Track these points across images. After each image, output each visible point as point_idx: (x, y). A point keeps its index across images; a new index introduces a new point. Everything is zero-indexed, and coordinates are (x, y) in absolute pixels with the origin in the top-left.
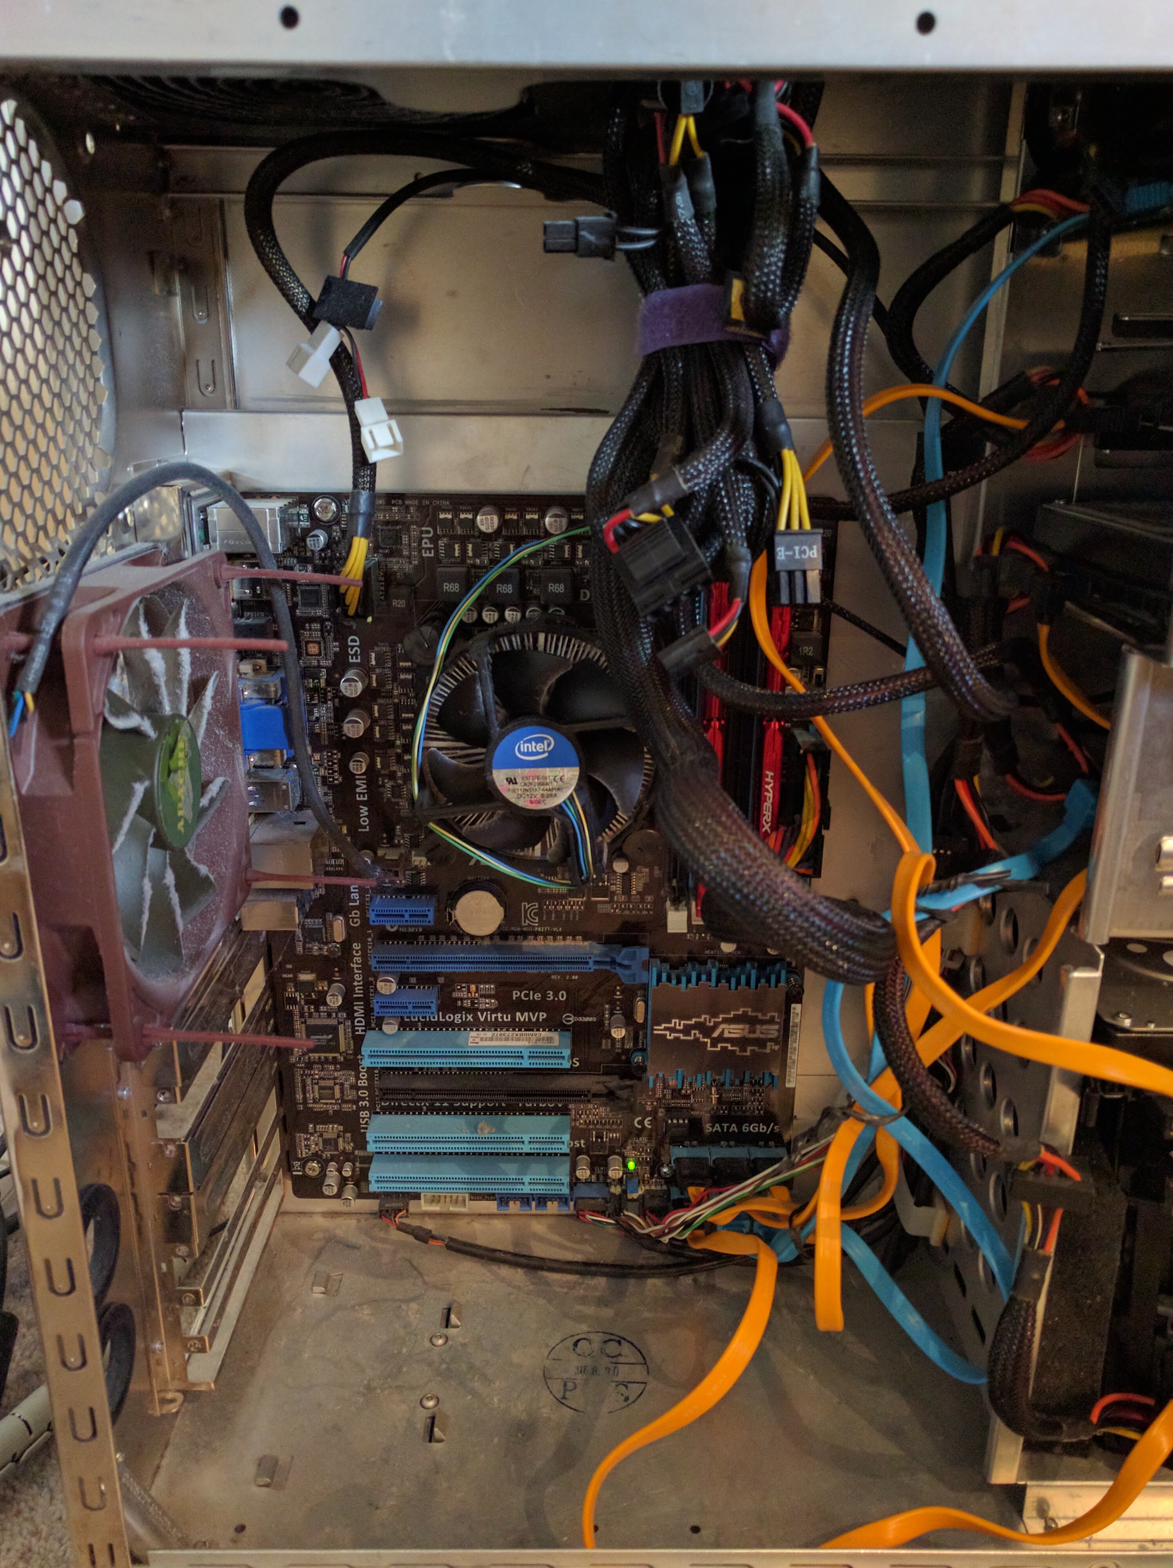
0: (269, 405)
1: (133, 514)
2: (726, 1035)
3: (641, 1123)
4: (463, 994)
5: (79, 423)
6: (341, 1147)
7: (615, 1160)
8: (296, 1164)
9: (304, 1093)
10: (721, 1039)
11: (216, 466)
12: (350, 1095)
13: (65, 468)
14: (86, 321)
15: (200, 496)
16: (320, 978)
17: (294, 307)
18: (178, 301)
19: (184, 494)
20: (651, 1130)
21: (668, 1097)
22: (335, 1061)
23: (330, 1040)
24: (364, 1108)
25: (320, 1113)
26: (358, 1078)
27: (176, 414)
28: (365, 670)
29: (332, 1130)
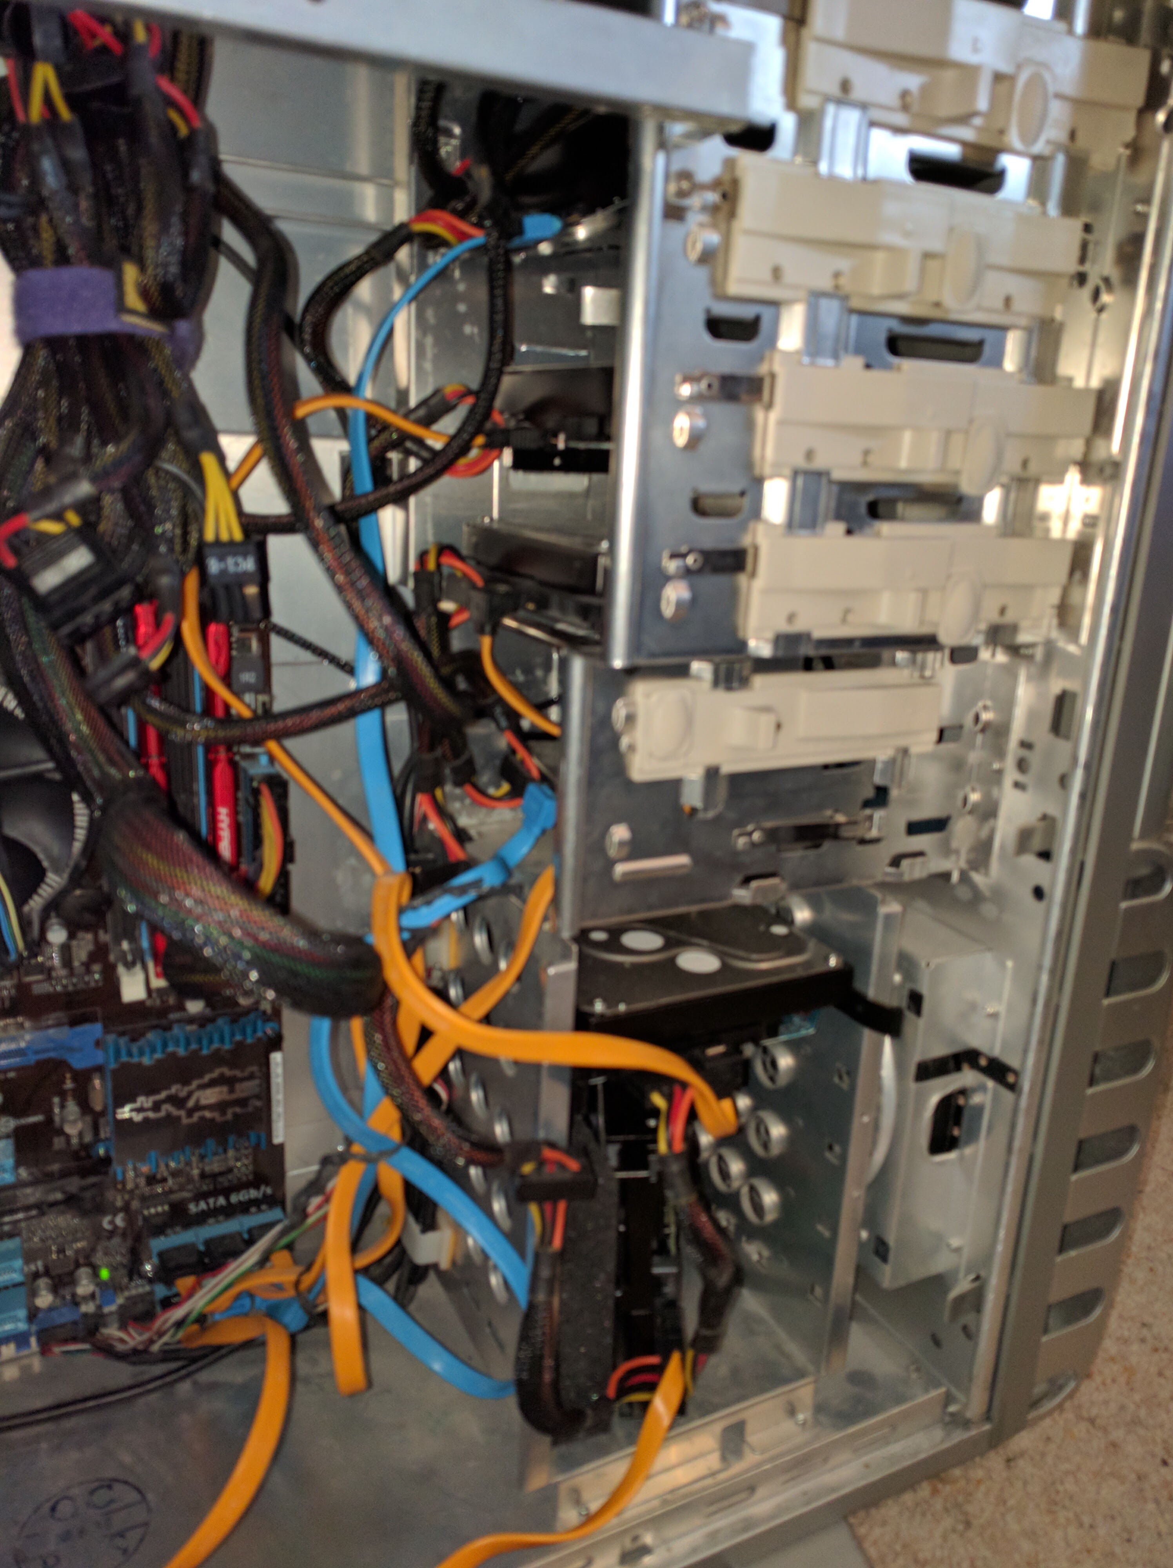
2: (203, 1102)
3: (112, 1222)
7: (84, 1273)
10: (198, 1107)
20: (125, 1229)
21: (142, 1185)
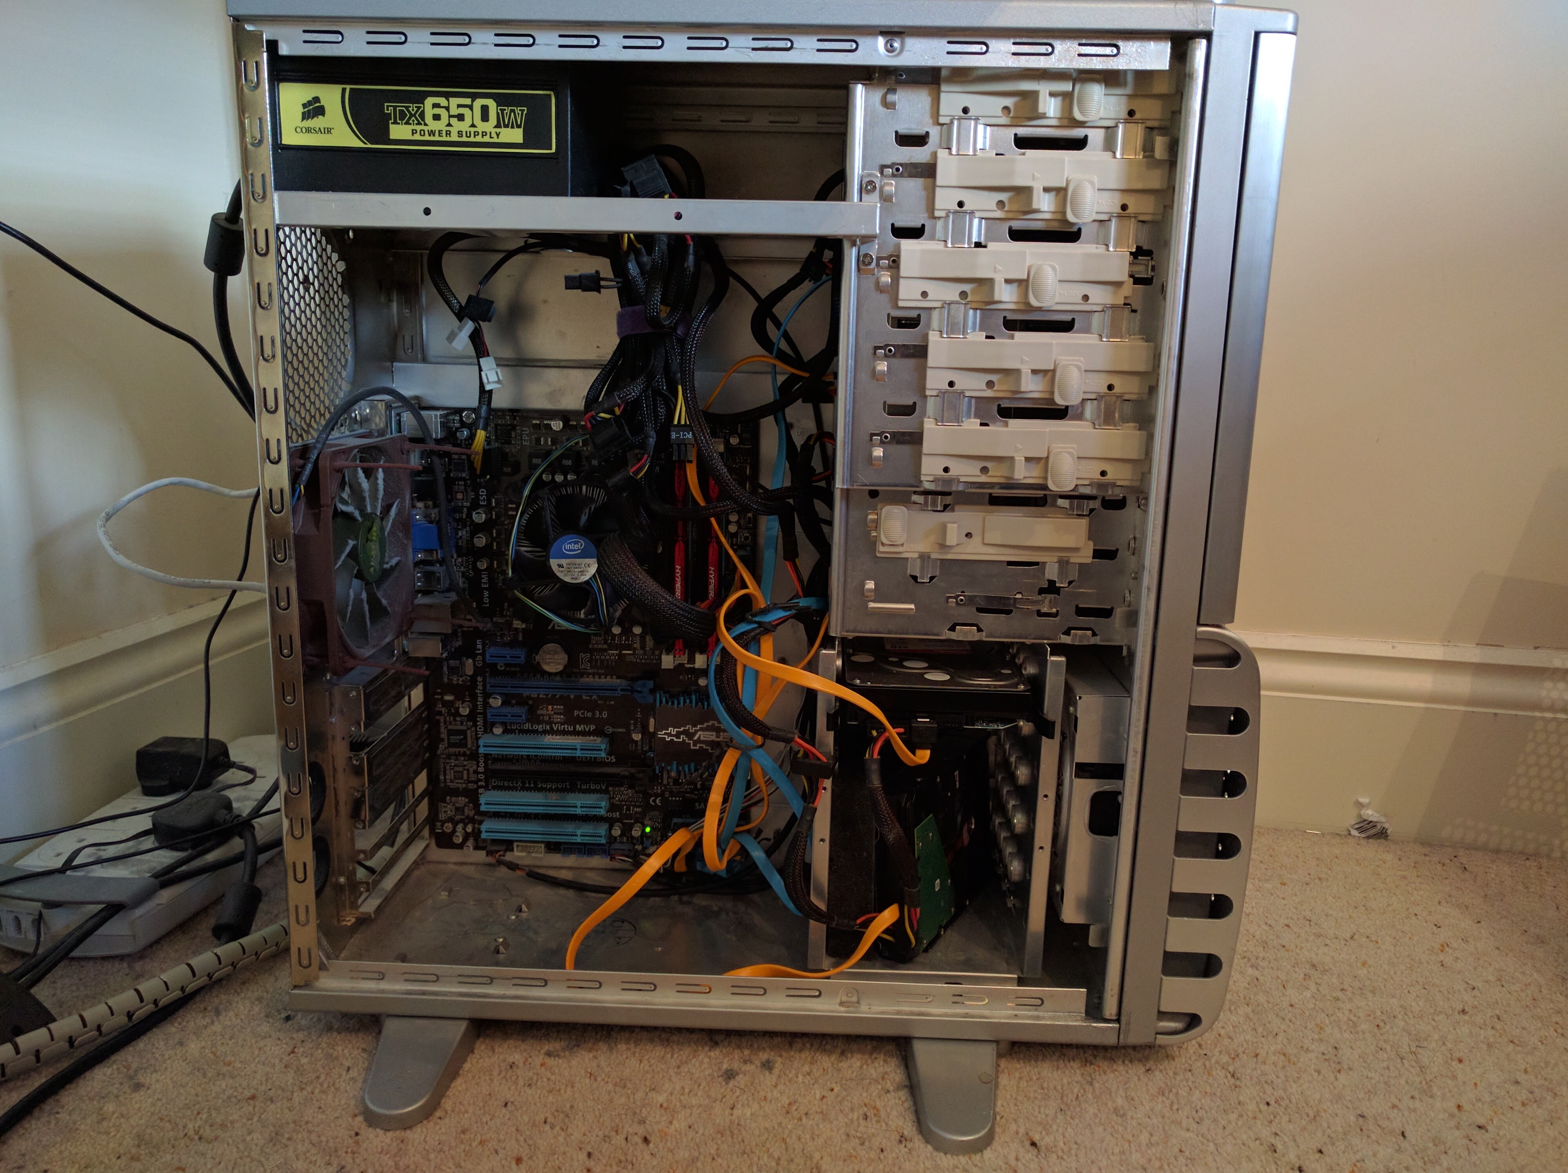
0: (440, 360)
1: (360, 415)
2: (702, 738)
3: (654, 801)
4: (544, 712)
5: (335, 367)
6: (466, 814)
7: (638, 826)
8: (439, 824)
9: (445, 775)
10: (699, 741)
11: (407, 392)
12: (473, 777)
13: (326, 389)
14: (343, 317)
15: (396, 407)
16: (457, 698)
17: (452, 310)
18: (395, 305)
19: (389, 407)
20: (661, 807)
21: (671, 784)
22: (464, 754)
23: (461, 740)
24: (481, 787)
25: (453, 789)
26: (478, 766)
27: (389, 364)
28: (489, 508)
29: (462, 800)
